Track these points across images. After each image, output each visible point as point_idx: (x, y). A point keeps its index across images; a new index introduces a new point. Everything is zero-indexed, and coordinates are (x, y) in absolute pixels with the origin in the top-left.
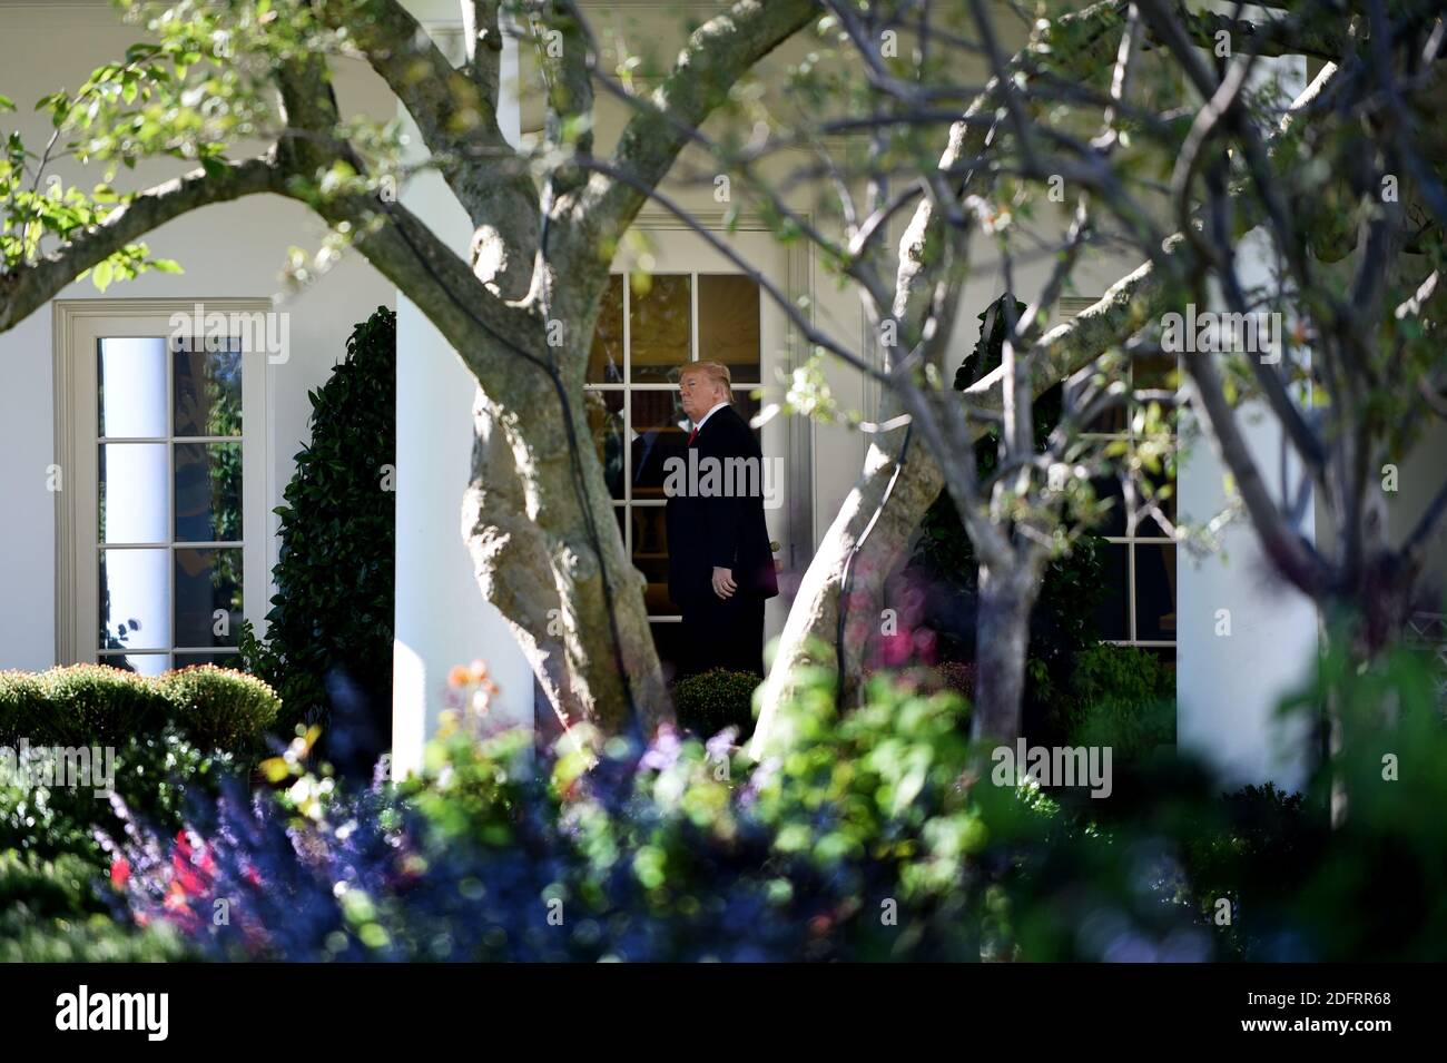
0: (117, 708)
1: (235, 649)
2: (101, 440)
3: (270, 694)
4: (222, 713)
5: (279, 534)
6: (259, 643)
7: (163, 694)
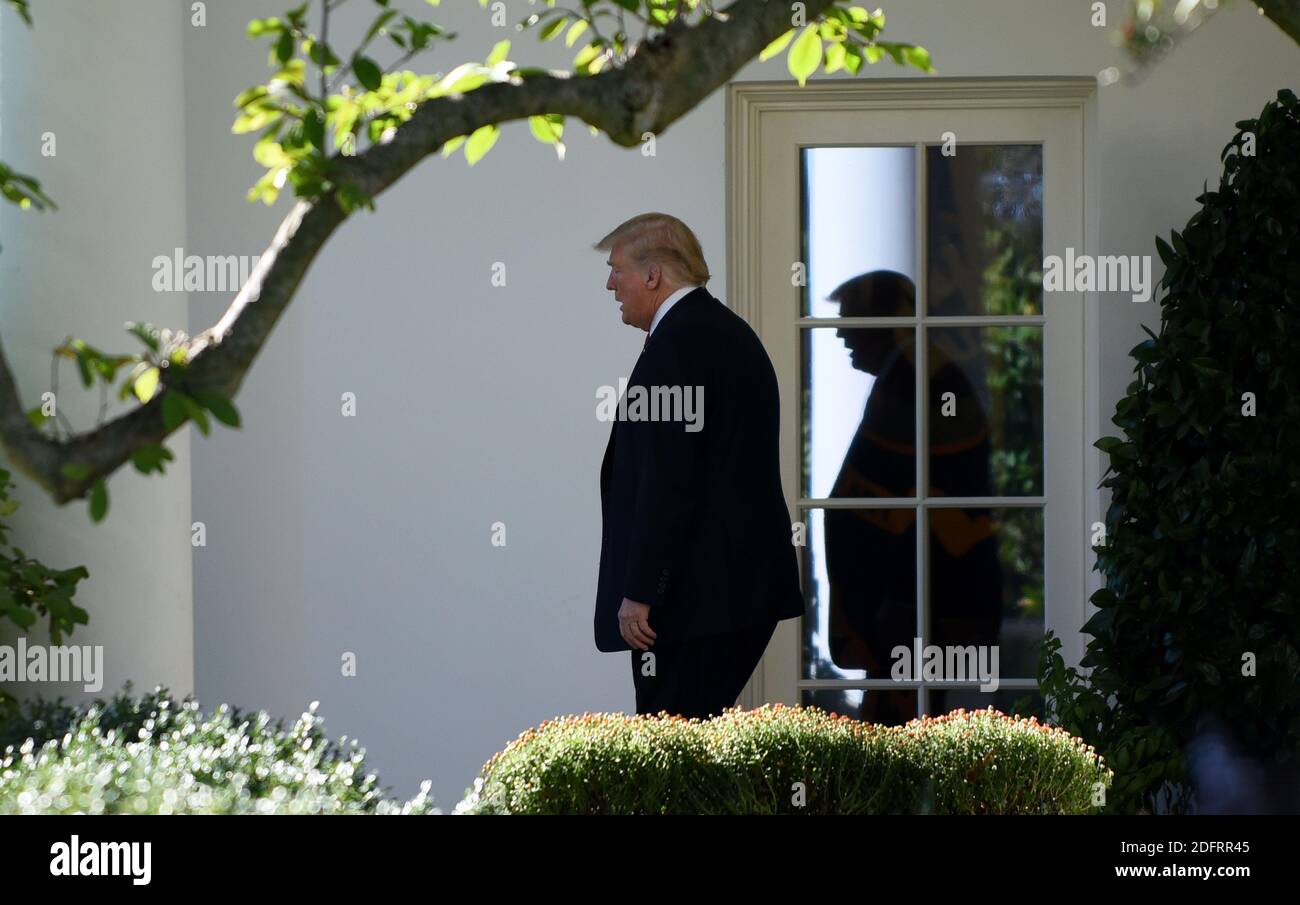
0: (832, 781)
1: (1032, 683)
2: (804, 322)
3: (1092, 761)
4: (1012, 792)
5: (1106, 484)
6: (1072, 672)
7: (911, 757)
